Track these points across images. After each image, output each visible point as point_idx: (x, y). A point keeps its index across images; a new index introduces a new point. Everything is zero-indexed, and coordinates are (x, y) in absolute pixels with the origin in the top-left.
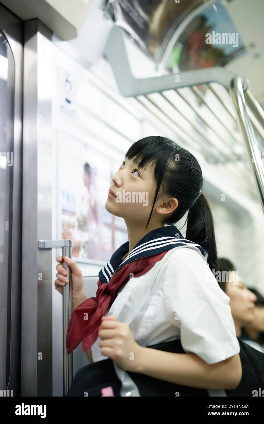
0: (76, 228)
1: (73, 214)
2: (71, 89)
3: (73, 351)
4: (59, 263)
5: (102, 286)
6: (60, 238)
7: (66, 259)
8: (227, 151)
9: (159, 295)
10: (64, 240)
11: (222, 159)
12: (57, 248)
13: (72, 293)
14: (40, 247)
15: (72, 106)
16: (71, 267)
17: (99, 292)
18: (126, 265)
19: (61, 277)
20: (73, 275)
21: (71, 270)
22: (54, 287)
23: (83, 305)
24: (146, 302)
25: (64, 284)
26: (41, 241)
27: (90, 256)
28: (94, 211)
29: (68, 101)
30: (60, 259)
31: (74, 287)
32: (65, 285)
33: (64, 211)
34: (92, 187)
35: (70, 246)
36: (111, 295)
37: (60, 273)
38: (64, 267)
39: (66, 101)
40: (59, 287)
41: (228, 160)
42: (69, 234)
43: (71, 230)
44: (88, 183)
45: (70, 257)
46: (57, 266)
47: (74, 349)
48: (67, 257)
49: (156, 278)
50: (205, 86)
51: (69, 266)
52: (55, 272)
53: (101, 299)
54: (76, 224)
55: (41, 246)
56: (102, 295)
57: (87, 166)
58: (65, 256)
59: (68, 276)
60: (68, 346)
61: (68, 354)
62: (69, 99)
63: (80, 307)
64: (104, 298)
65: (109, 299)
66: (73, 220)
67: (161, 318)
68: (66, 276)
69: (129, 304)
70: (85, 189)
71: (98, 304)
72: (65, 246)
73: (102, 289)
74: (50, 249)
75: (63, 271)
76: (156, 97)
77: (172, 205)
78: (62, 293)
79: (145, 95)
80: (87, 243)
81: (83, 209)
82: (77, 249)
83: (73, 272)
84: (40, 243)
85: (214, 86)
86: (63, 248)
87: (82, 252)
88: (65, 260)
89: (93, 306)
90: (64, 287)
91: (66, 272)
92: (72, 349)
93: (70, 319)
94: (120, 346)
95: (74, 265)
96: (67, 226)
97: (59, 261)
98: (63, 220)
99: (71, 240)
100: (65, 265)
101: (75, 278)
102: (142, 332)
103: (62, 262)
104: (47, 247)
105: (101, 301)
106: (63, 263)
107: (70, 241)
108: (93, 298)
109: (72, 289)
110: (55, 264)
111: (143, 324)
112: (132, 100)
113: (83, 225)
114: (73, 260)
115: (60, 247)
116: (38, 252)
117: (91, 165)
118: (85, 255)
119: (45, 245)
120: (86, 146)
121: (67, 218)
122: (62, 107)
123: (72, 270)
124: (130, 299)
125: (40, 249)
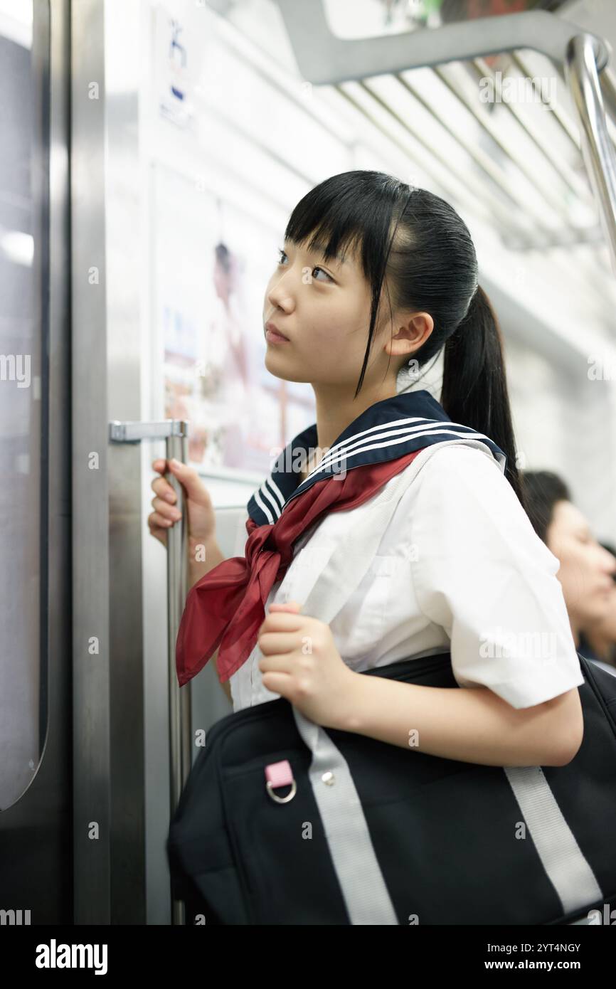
0: (197, 395)
1: (190, 362)
2: (184, 63)
3: (193, 679)
4: (158, 475)
5: (258, 532)
6: (161, 418)
7: (174, 466)
8: (553, 221)
9: (400, 553)
10: (170, 421)
11: (541, 240)
12: (153, 439)
13: (190, 544)
14: (113, 436)
15: (187, 107)
16: (185, 484)
17: (251, 547)
18: (318, 485)
19: (163, 506)
20: (190, 502)
21: (187, 491)
22: (146, 530)
23: (215, 575)
24: (370, 570)
25: (169, 523)
26: (117, 423)
27: (231, 462)
28: (239, 357)
29: (178, 94)
30: (161, 465)
31: (193, 528)
32: (173, 526)
33: (169, 355)
34: (233, 300)
35: (184, 436)
36: (280, 553)
37: (161, 497)
38: (169, 483)
39: (172, 92)
40: (159, 529)
41: (554, 241)
42: (181, 409)
43: (186, 400)
44: (225, 289)
45: (183, 461)
46: (153, 482)
47: (194, 674)
48: (175, 462)
49: (393, 515)
50: (505, 60)
51: (182, 481)
52: (148, 495)
53: (259, 560)
54: (198, 386)
55: (117, 435)
56: (260, 553)
57: (222, 251)
58: (173, 457)
59: (179, 504)
60: (181, 668)
61: (181, 685)
62: (180, 88)
63: (207, 580)
64: (264, 558)
65: (276, 561)
66: (190, 377)
67: (405, 607)
68: (174, 504)
69: (329, 574)
70: (218, 304)
71: (250, 574)
72: (172, 435)
73: (259, 540)
74: (135, 442)
75: (167, 493)
76: (385, 85)
77: (420, 328)
78: (166, 542)
79: (361, 80)
80: (223, 431)
81: (213, 352)
82: (199, 445)
83: (190, 495)
84: (113, 429)
85: (528, 58)
86: (167, 439)
87: (211, 451)
88: (171, 467)
89: (238, 576)
90: (171, 531)
91: (176, 495)
92: (190, 676)
93: (184, 606)
94: (307, 669)
95: (191, 478)
96: (177, 390)
97: (157, 470)
98: (168, 377)
99: (186, 421)
100: (171, 478)
101: (195, 510)
102: (360, 638)
103: (166, 471)
104: (130, 436)
105: (259, 566)
106: (167, 475)
107: (183, 426)
108: (238, 560)
109: (189, 533)
110: (148, 476)
111: (363, 619)
112: (329, 92)
113: (211, 387)
114: (190, 468)
115: (160, 438)
116: (110, 450)
117: (232, 246)
118: (219, 459)
119: (124, 432)
120: (219, 202)
121: (176, 372)
122: (163, 107)
123: (189, 491)
124: (332, 564)
125: (115, 442)
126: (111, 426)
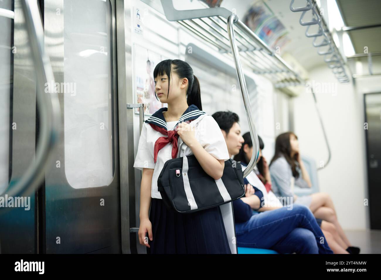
0: (144, 97)
1: (142, 89)
2: (140, 18)
6: (137, 103)
12: (136, 108)
15: (141, 28)
26: (129, 104)
29: (139, 26)
33: (138, 88)
39: (137, 26)
42: (141, 100)
43: (141, 98)
54: (144, 95)
57: (149, 61)
66: (142, 93)
72: (141, 107)
74: (132, 108)
81: (147, 87)
86: (140, 108)
96: (139, 96)
98: (138, 93)
104: (131, 107)
107: (142, 104)
113: (147, 95)
115: (138, 107)
116: (127, 110)
118: (148, 112)
121: (139, 91)
122: (136, 30)
125: (128, 108)
126: (127, 105)
